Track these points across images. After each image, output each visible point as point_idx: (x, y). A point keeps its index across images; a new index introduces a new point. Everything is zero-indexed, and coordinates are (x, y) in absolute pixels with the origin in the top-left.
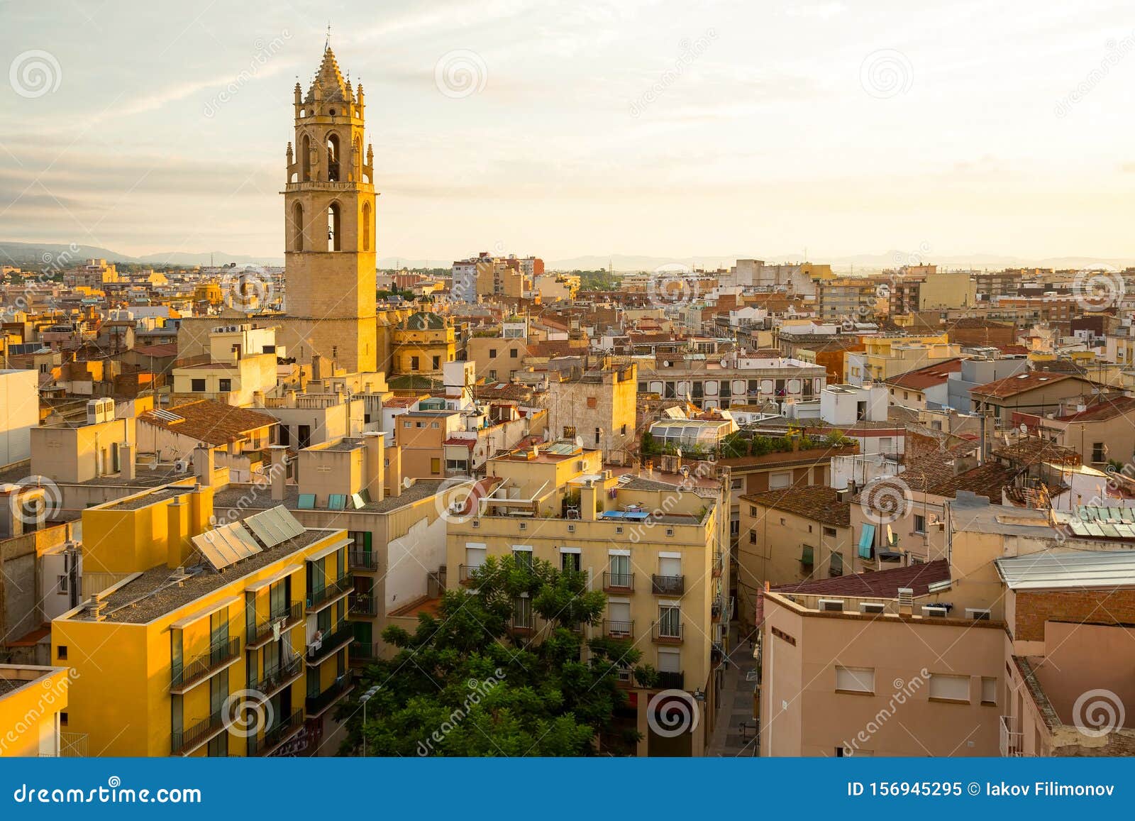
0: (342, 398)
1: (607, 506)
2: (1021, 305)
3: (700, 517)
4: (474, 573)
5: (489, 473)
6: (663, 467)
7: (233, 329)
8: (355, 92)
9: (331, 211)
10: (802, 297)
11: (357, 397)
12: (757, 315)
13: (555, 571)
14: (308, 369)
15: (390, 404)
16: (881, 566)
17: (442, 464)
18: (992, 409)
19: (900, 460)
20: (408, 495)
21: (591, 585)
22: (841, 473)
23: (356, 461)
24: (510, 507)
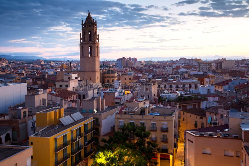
0: (92, 89)
1: (151, 112)
2: (246, 67)
3: (171, 115)
4: (121, 127)
5: (124, 105)
6: (163, 103)
7: (68, 74)
8: (95, 22)
9: (90, 48)
10: (195, 66)
11: (95, 89)
12: (185, 70)
13: (139, 126)
14: (85, 83)
15: (102, 90)
16: (213, 125)
17: (114, 103)
18: (239, 90)
19: (217, 102)
20: (107, 110)
21: (147, 130)
22: (204, 105)
23: (95, 102)
24: (129, 112)
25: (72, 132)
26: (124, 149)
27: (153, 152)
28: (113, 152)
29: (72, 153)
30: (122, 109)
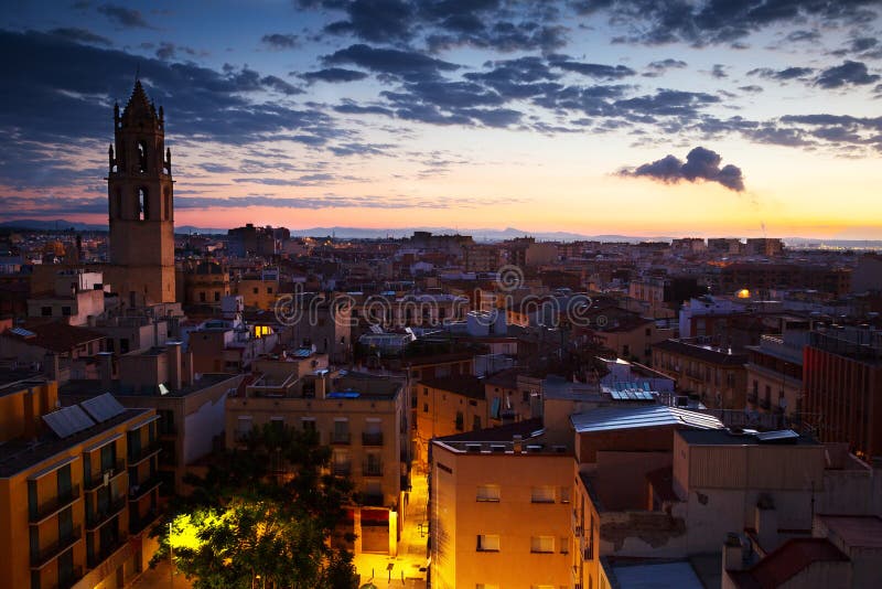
0: (151, 320)
1: (332, 389)
2: (584, 263)
3: (391, 396)
4: (245, 435)
5: (254, 368)
6: (368, 364)
7: (72, 273)
8: (157, 112)
9: (141, 192)
10: (455, 256)
11: (162, 320)
12: (428, 267)
13: (299, 432)
14: (126, 300)
15: (185, 324)
16: (502, 423)
17: (222, 364)
19: (514, 357)
20: (200, 385)
21: (323, 443)
22: (479, 367)
23: (161, 363)
24: (268, 391)
25: (86, 457)
26: (254, 501)
27: (342, 507)
28: (220, 513)
29: (90, 523)
30: (249, 381)
